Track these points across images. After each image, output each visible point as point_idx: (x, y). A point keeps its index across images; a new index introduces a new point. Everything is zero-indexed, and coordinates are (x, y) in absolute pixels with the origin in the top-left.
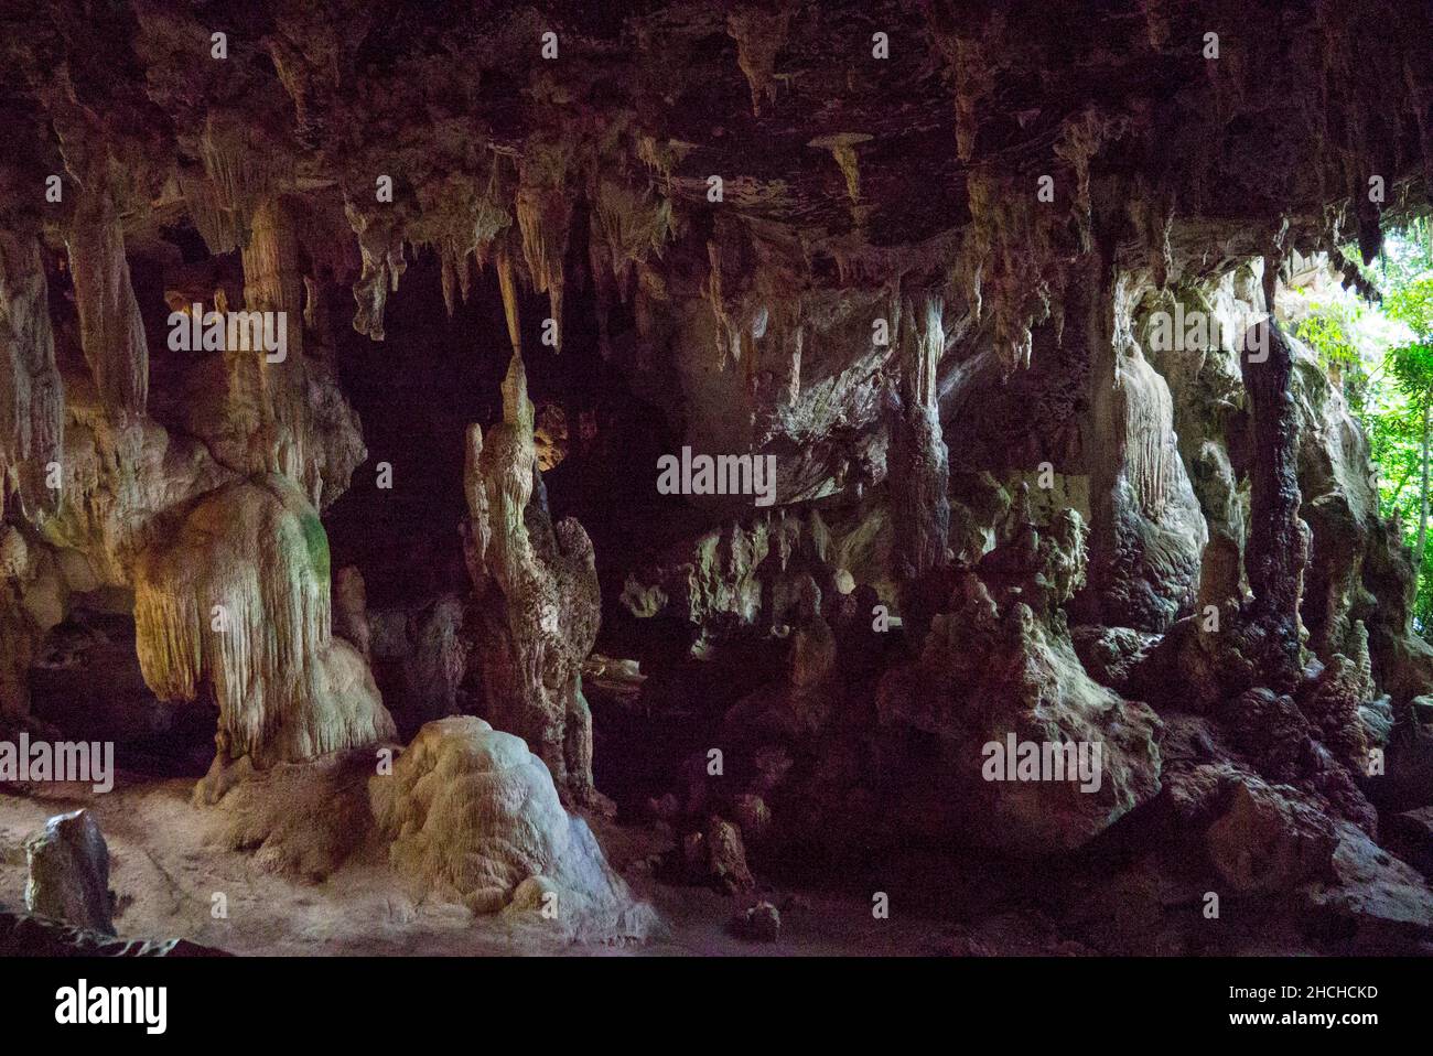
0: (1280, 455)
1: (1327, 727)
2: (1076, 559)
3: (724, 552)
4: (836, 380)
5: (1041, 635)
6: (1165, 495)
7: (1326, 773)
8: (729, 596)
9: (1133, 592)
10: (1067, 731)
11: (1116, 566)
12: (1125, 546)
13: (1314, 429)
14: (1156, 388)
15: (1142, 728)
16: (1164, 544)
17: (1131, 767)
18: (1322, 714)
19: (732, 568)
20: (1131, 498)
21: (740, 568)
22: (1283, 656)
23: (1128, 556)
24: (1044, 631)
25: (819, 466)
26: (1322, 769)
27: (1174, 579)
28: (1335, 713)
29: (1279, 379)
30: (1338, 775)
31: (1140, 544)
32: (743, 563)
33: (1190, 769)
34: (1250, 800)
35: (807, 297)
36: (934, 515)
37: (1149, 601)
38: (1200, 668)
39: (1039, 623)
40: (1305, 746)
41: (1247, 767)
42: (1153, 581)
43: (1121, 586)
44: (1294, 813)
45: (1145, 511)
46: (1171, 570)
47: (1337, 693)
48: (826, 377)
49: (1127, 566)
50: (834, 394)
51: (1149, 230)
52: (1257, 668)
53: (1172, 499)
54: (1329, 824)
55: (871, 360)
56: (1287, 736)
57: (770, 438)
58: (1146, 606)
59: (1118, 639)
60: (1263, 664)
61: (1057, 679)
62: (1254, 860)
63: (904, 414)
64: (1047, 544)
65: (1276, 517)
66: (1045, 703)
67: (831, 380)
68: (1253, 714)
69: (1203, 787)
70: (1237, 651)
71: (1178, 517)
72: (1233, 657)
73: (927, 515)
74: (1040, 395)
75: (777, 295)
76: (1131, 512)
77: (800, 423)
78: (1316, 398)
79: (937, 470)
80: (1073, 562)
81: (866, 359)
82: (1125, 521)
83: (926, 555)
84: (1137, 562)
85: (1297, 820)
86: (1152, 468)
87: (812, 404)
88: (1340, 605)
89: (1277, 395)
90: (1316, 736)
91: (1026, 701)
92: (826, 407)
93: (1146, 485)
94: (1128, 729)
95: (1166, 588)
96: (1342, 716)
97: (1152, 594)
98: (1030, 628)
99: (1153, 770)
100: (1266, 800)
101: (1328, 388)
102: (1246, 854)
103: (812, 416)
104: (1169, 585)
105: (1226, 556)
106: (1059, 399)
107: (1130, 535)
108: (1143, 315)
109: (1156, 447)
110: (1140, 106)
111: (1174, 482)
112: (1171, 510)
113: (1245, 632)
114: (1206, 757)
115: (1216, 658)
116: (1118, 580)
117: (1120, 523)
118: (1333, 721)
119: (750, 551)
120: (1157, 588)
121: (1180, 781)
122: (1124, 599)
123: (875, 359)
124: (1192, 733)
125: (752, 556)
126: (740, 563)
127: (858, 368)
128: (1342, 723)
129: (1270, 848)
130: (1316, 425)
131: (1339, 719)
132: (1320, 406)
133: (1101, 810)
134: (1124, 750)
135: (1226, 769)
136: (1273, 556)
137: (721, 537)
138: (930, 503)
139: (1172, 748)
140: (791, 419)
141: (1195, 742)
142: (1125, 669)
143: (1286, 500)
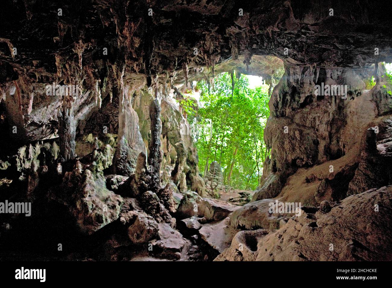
0: (156, 133)
1: (165, 201)
2: (108, 157)
3: (27, 152)
4: (47, 108)
5: (92, 178)
6: (135, 142)
7: (162, 212)
8: (29, 164)
9: (124, 166)
10: (94, 203)
11: (120, 159)
12: (123, 154)
13: (177, 127)
14: (134, 115)
15: (116, 202)
16: (133, 154)
17: (111, 212)
18: (164, 197)
19: (29, 157)
20: (125, 142)
21: (32, 157)
22: (155, 183)
23: (124, 157)
24: (93, 177)
25: (49, 130)
26: (162, 211)
27: (135, 163)
28: (167, 197)
29: (156, 115)
30: (165, 212)
31: (127, 154)
32: (33, 155)
33: (127, 212)
34: (139, 220)
35: (34, 85)
36: (70, 145)
37: (128, 169)
38: (135, 186)
39: (92, 174)
40: (158, 205)
41: (143, 211)
42: (129, 163)
43: (121, 165)
44: (149, 223)
45: (130, 146)
46: (134, 161)
47: (168, 192)
48: (44, 107)
49: (123, 159)
50: (47, 111)
51: (117, 75)
52: (148, 186)
53: (137, 143)
54: (157, 225)
55: (57, 103)
56: (153, 203)
57: (30, 122)
58: (127, 170)
59: (117, 179)
60: (150, 185)
61: (94, 189)
62: (138, 235)
63: (63, 118)
64: (99, 154)
65: (155, 149)
66: (90, 196)
67: (46, 108)
68: (146, 197)
69: (129, 217)
70: (144, 182)
71: (138, 147)
72: (143, 184)
73: (68, 145)
74: (111, 115)
75: (25, 83)
76: (125, 146)
77: (38, 119)
78: (179, 119)
79: (71, 133)
80: (107, 158)
81: (56, 103)
82: (123, 148)
83: (68, 156)
84: (126, 159)
85: (149, 225)
86: (132, 135)
87: (41, 114)
88: (181, 169)
89: (156, 119)
90: (161, 202)
91: (84, 195)
92: (46, 115)
93: (130, 139)
94: (112, 202)
95: (132, 165)
96: (168, 197)
97: (129, 167)
98: (89, 176)
99: (117, 213)
100: (142, 220)
101: (182, 117)
102: (135, 234)
103: (42, 117)
104: (133, 164)
105: (142, 158)
106: (116, 116)
107: (124, 152)
108: (135, 96)
109: (133, 130)
110: (93, 40)
111: (137, 139)
112: (137, 146)
113: (146, 177)
114: (132, 209)
115: (139, 183)
116: (121, 163)
117: (122, 149)
118: (166, 199)
119: (35, 152)
120: (130, 165)
121: (124, 215)
122: (122, 168)
123: (59, 103)
124: (131, 203)
125: (35, 153)
126: (31, 155)
127: (53, 105)
128: (168, 199)
129: (142, 232)
130: (178, 126)
131: (167, 198)
132: (179, 121)
133: (99, 224)
134: (110, 208)
135: (135, 212)
136: (154, 158)
137: (26, 148)
138: (69, 142)
139: (124, 207)
140: (35, 117)
141: (130, 205)
142: (117, 186)
143: (157, 145)
